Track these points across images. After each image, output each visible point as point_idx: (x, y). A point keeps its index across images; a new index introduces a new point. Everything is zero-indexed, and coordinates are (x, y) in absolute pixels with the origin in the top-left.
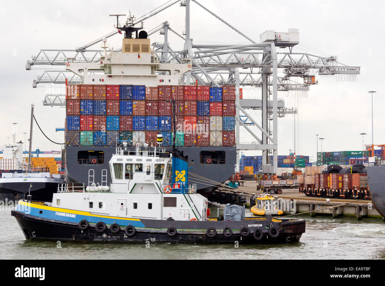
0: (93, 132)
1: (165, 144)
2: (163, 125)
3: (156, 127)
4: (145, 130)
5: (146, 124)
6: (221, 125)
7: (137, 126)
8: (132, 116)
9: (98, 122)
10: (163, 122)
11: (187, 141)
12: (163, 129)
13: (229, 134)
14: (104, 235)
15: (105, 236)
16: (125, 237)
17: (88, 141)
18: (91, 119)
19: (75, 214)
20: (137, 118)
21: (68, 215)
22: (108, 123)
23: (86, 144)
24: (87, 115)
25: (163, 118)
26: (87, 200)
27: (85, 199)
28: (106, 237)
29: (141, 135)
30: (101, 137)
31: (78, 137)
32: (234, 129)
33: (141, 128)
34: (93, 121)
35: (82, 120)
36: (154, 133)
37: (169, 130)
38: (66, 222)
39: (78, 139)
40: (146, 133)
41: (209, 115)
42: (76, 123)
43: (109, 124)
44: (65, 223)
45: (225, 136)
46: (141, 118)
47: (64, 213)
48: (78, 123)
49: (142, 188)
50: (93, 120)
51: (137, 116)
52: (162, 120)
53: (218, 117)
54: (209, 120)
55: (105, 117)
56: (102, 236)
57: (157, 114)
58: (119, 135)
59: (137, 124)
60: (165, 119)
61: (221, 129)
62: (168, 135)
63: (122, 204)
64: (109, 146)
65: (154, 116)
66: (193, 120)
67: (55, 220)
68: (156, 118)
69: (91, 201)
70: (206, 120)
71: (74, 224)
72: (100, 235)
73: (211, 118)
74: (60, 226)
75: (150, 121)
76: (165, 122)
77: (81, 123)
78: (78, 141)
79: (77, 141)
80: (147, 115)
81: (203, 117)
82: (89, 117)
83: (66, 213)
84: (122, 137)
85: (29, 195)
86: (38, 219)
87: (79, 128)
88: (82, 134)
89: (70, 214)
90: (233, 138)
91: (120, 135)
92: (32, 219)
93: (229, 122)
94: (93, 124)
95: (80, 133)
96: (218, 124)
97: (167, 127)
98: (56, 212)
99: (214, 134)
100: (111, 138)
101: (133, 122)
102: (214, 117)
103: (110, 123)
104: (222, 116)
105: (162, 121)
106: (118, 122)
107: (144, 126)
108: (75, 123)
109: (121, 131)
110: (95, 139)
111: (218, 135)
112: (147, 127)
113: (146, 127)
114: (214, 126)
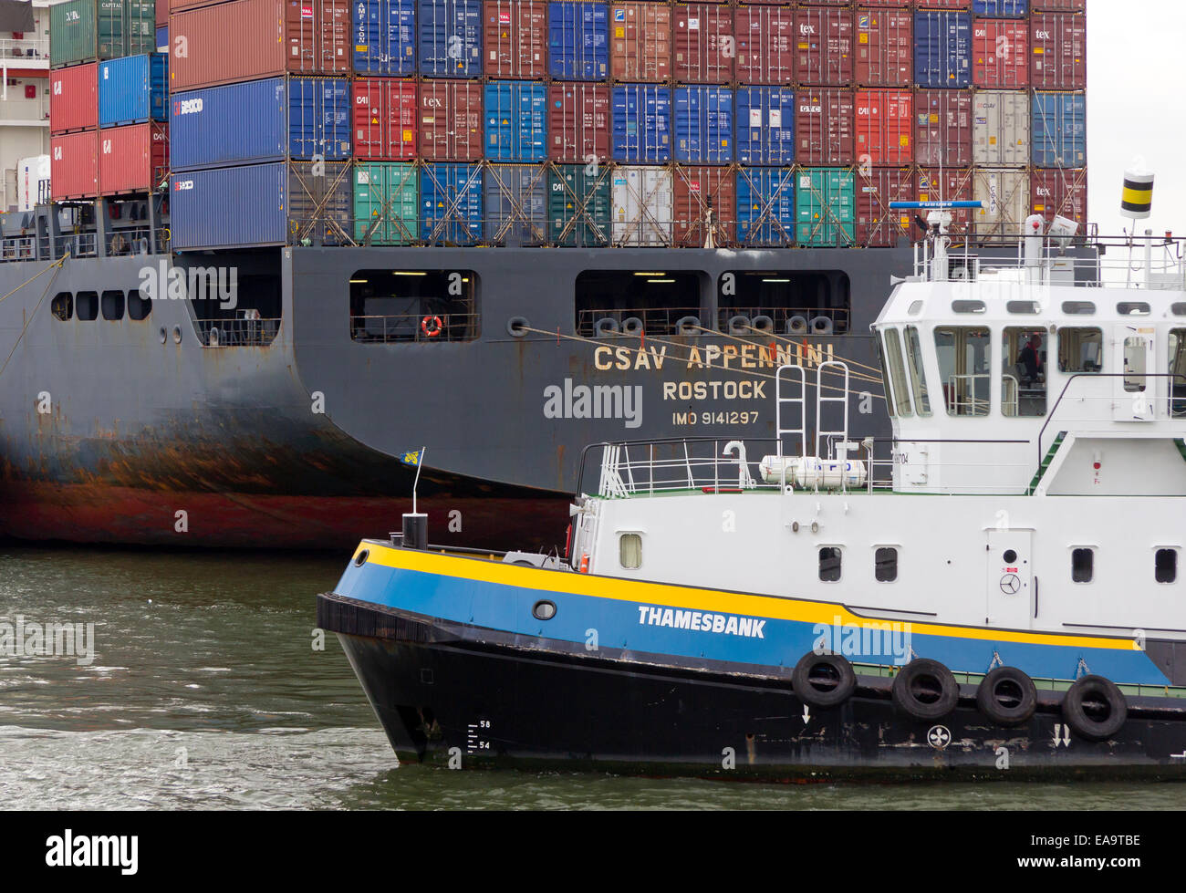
0: (420, 168)
1: (766, 236)
2: (755, 136)
3: (725, 143)
4: (668, 159)
5: (674, 130)
6: (1023, 135)
7: (633, 140)
8: (609, 85)
9: (440, 114)
10: (755, 119)
11: (867, 220)
12: (756, 156)
13: (1060, 187)
14: (934, 732)
15: (945, 737)
16: (1057, 741)
17: (397, 218)
18: (406, 98)
19: (760, 619)
20: (632, 94)
21: (718, 625)
22: (493, 122)
23: (382, 232)
24: (385, 76)
25: (756, 94)
26: (805, 534)
27: (795, 528)
28: (949, 747)
29: (650, 186)
30: (460, 197)
31: (342, 197)
32: (1081, 156)
33: (654, 150)
34: (418, 111)
35: (362, 100)
36: (714, 177)
37: (784, 159)
38: (709, 663)
39: (344, 206)
40: (676, 176)
41: (969, 85)
42: (331, 116)
43: (496, 127)
44: (703, 670)
45: (1039, 192)
46: (651, 95)
47: (692, 611)
48: (341, 117)
49: (1097, 466)
50: (418, 101)
51: (632, 83)
52: (754, 107)
53: (1008, 96)
54: (969, 109)
55: (478, 88)
56: (922, 739)
57: (727, 77)
58: (544, 186)
59: (631, 129)
60: (765, 103)
61: (1022, 157)
62: (783, 186)
63: (1010, 556)
64: (500, 245)
65: (714, 84)
66: (896, 110)
67: (638, 655)
68: (724, 98)
69: (829, 542)
70: (954, 108)
71: (764, 677)
72: (913, 737)
73: (980, 99)
74: (674, 684)
75: (694, 111)
76: (766, 119)
77: (355, 117)
78: (345, 217)
79: (340, 216)
80: (679, 79)
81: (944, 94)
82: (395, 89)
83: (704, 612)
84: (559, 194)
85: (415, 514)
86: (532, 647)
87: (346, 146)
88: (362, 177)
89: (727, 616)
90: (1078, 201)
91: (549, 187)
92: (491, 648)
93: (1059, 120)
94: (417, 126)
95: (351, 175)
96: (1009, 132)
97: (778, 143)
98: (643, 610)
99: (993, 182)
100: (506, 203)
101: (615, 119)
102: (992, 97)
103: (502, 120)
104: (1028, 89)
105: (752, 111)
106: (537, 116)
107: (665, 139)
108: (328, 120)
109: (555, 163)
110: (428, 205)
111: (1009, 187)
112: (683, 143)
113: (673, 143)
114: (993, 143)
